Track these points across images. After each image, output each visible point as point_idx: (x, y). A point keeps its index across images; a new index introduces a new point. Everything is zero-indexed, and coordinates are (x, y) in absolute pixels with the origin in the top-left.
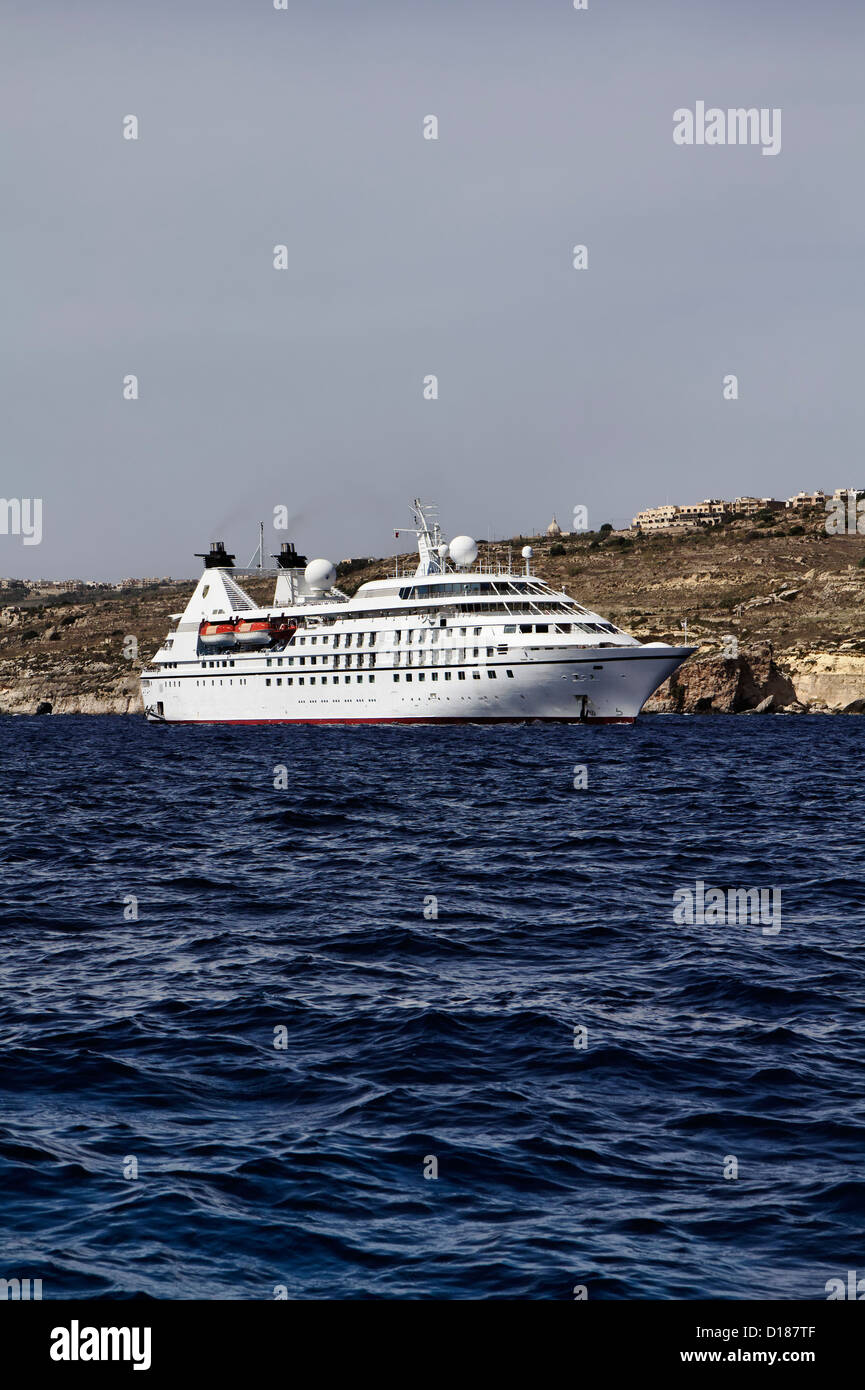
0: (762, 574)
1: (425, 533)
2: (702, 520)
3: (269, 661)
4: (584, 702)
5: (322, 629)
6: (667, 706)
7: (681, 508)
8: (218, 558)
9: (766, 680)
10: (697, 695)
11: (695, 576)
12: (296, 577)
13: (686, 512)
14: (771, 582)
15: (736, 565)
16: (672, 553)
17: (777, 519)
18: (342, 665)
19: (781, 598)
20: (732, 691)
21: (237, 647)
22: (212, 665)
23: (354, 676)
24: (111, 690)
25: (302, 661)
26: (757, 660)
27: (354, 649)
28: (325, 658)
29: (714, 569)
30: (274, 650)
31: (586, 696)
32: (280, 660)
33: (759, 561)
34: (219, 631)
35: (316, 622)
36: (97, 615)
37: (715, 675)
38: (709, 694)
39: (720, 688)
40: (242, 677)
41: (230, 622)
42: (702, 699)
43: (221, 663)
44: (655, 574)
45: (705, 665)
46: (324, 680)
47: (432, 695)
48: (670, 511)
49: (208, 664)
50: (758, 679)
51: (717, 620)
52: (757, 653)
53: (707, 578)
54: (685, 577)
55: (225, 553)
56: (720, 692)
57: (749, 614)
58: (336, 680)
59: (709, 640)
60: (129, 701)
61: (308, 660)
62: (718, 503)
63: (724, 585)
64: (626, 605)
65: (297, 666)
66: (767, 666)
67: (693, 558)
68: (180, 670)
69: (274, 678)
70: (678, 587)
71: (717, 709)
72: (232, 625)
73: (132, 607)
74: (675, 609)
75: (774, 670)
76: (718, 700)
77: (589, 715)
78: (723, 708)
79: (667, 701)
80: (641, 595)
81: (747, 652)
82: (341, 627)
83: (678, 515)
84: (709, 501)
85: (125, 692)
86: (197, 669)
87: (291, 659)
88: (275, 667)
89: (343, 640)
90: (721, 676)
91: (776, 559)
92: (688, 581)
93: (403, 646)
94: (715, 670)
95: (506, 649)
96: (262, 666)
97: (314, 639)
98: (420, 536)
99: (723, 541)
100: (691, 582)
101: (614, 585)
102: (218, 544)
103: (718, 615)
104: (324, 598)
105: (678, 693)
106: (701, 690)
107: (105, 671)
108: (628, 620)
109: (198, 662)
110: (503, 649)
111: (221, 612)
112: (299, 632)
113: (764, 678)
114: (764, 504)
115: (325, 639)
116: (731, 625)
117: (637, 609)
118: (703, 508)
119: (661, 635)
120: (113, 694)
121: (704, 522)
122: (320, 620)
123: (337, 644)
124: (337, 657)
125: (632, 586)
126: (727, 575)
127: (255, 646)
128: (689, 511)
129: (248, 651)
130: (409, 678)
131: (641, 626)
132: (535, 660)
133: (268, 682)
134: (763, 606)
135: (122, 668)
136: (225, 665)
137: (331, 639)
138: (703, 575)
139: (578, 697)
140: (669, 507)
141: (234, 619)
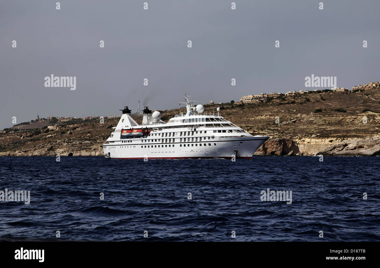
0: (284, 115)
1: (188, 104)
2: (261, 99)
3: (142, 141)
4: (237, 153)
5: (158, 132)
6: (262, 154)
7: (255, 96)
8: (126, 111)
9: (291, 146)
10: (271, 150)
11: (264, 116)
12: (149, 116)
13: (256, 97)
14: (287, 117)
15: (276, 112)
16: (257, 109)
17: (286, 99)
18: (164, 142)
19: (291, 122)
20: (281, 149)
21: (133, 137)
22: (125, 142)
23: (168, 145)
24: (90, 149)
25: (152, 141)
26: (288, 140)
27: (168, 137)
28: (159, 140)
29: (270, 113)
30: (144, 138)
31: (237, 151)
32: (146, 140)
33: (283, 111)
34: (127, 132)
35: (156, 129)
36: (82, 127)
37: (276, 144)
38: (274, 150)
39: (277, 148)
40: (134, 145)
41: (130, 129)
42: (272, 152)
43: (128, 141)
44: (252, 115)
45: (273, 141)
46: (159, 146)
47: (191, 150)
48: (251, 97)
49: (124, 141)
50: (288, 146)
51: (273, 128)
52: (288, 138)
53: (268, 116)
54: (261, 116)
55: (128, 109)
56: (277, 150)
57: (282, 127)
58: (163, 146)
59: (271, 134)
60: (96, 152)
61: (154, 141)
62: (265, 94)
63: (273, 118)
64: (244, 124)
65: (151, 142)
66: (291, 142)
67: (263, 110)
68: (115, 143)
69: (144, 146)
70: (259, 119)
71: (276, 155)
72: (131, 130)
73: (92, 125)
74: (259, 125)
75: (293, 143)
76: (277, 152)
77: (238, 156)
78: (278, 154)
79: (262, 152)
80: (249, 121)
81: (285, 138)
82: (164, 131)
83: (254, 98)
84: (262, 94)
85: (95, 149)
86: (121, 143)
87: (149, 140)
88: (144, 142)
89: (165, 135)
90: (278, 145)
91: (288, 110)
92: (262, 117)
93: (183, 136)
94: (276, 143)
95: (214, 137)
96: (140, 142)
97: (156, 134)
98: (187, 105)
99: (271, 105)
100: (263, 117)
101: (240, 118)
102: (126, 107)
103: (273, 127)
104: (158, 122)
105: (265, 149)
106: (272, 149)
107: (88, 143)
108: (246, 128)
109: (121, 141)
110: (213, 137)
111: (128, 126)
112: (151, 132)
113: (290, 145)
114: (279, 95)
115: (159, 134)
116: (278, 130)
117: (248, 125)
118: (261, 96)
119: (256, 133)
120: (91, 150)
121: (261, 100)
122: (158, 129)
123: (163, 136)
124: (163, 139)
125: (246, 118)
126: (274, 115)
127: (138, 136)
128: (257, 97)
129: (136, 138)
130: (185, 145)
131: (250, 130)
132: (223, 140)
133: (142, 147)
134: (286, 124)
135: (94, 143)
136: (129, 142)
137: (161, 134)
138: (267, 115)
139: (235, 151)
140: (251, 96)
141: (132, 128)
